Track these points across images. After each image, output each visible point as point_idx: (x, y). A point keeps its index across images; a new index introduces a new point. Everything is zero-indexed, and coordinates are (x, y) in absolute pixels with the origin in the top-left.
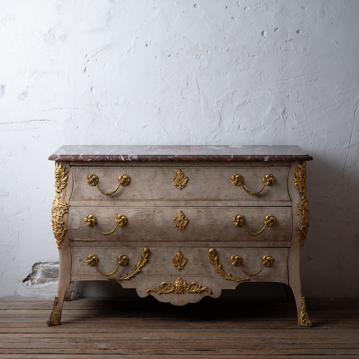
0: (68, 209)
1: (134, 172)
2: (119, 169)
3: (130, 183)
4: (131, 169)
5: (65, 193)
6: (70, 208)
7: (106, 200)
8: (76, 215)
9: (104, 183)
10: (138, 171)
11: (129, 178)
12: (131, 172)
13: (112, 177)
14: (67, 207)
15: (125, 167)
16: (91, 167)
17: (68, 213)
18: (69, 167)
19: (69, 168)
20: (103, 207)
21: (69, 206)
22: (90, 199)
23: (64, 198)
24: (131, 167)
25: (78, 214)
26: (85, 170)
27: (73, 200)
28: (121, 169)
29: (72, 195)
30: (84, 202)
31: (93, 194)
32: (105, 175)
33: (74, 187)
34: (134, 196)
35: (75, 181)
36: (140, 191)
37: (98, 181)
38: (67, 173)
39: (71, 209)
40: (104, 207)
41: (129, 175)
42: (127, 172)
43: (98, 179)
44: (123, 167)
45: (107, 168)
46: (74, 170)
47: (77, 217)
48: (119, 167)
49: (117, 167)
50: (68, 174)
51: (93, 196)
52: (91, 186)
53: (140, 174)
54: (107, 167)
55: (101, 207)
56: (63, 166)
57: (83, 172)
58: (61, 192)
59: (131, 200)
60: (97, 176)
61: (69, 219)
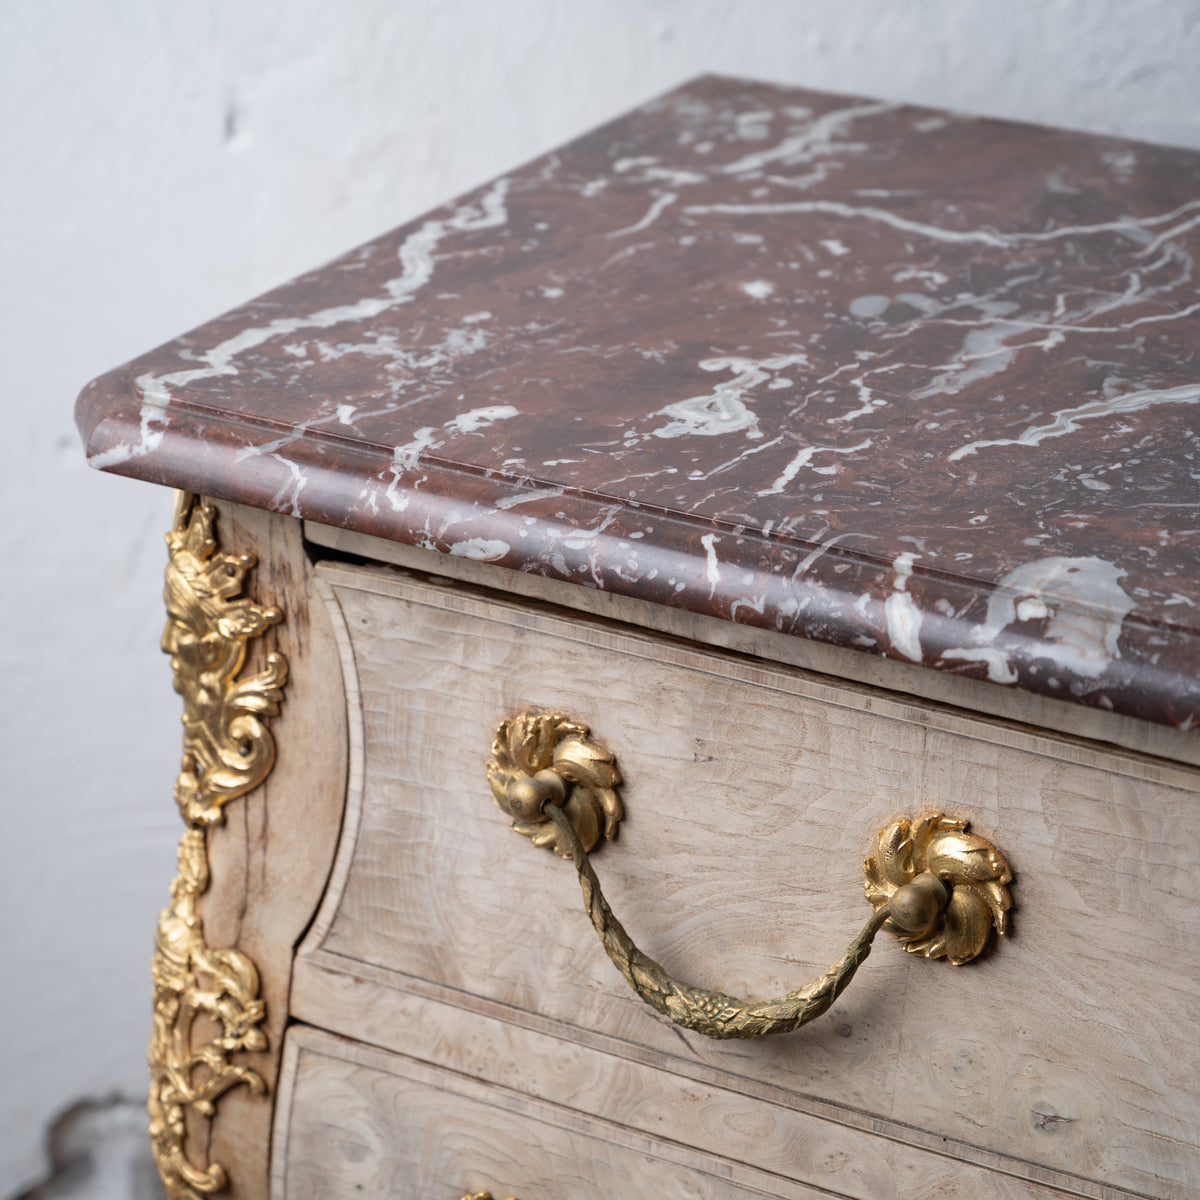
0: (271, 1050)
1: (1086, 816)
2: (877, 732)
3: (1008, 948)
4: (1043, 770)
5: (257, 857)
6: (291, 1052)
7: (697, 1072)
8: (357, 1152)
9: (690, 850)
10: (1135, 818)
11: (1010, 888)
12: (1035, 802)
13: (788, 812)
14: (260, 1024)
15: (959, 724)
16: (547, 622)
17: (270, 1093)
18: (296, 556)
19: (297, 575)
20: (655, 1148)
21: (292, 1021)
22: (513, 1008)
23: (243, 912)
24: (1045, 745)
25: (374, 1142)
26: (471, 645)
27: (331, 962)
28: (913, 741)
29: (332, 899)
30: (446, 1018)
31: (560, 956)
32: (704, 757)
33: (352, 815)
34: (1049, 1122)
35: (367, 747)
36: (1147, 1092)
37: (623, 814)
38: (282, 619)
39: (310, 1059)
40: (665, 1150)
41: (1009, 844)
42: (992, 802)
43: (619, 787)
44: (936, 717)
45: (738, 685)
46: (353, 609)
47: (367, 1169)
48: (881, 705)
49: (858, 699)
50: (289, 637)
51: (553, 976)
52: (543, 857)
53: (1155, 868)
54: (728, 668)
55: (638, 1141)
56: (225, 527)
57: (457, 656)
58: (223, 822)
59: (1004, 1165)
60: (614, 748)
61: (278, 1162)
